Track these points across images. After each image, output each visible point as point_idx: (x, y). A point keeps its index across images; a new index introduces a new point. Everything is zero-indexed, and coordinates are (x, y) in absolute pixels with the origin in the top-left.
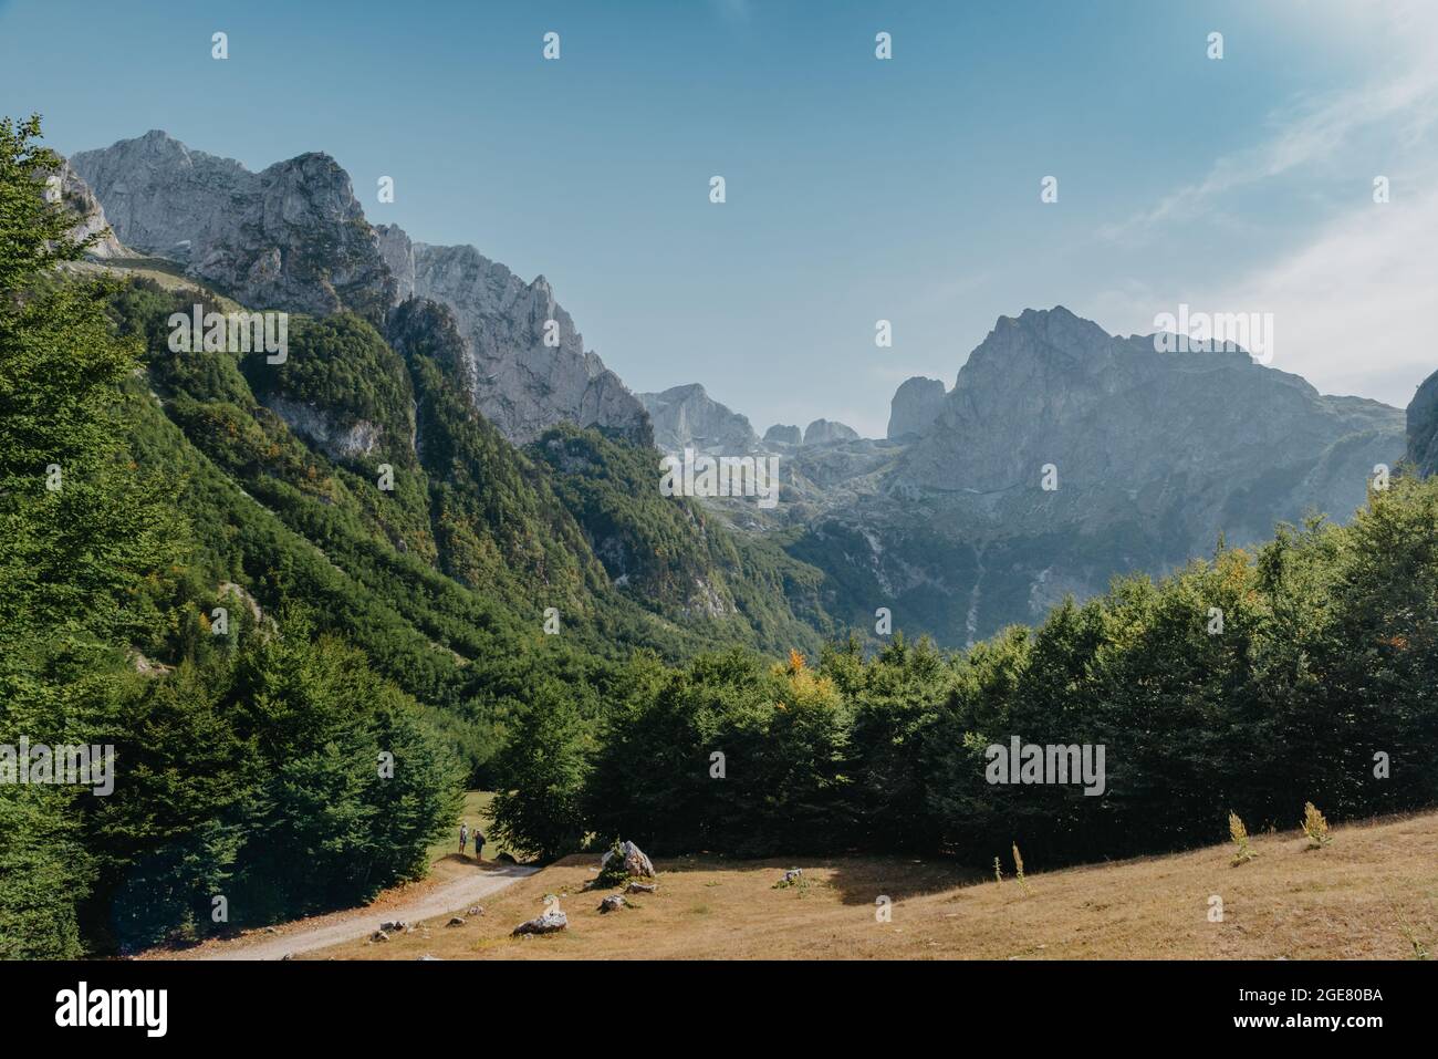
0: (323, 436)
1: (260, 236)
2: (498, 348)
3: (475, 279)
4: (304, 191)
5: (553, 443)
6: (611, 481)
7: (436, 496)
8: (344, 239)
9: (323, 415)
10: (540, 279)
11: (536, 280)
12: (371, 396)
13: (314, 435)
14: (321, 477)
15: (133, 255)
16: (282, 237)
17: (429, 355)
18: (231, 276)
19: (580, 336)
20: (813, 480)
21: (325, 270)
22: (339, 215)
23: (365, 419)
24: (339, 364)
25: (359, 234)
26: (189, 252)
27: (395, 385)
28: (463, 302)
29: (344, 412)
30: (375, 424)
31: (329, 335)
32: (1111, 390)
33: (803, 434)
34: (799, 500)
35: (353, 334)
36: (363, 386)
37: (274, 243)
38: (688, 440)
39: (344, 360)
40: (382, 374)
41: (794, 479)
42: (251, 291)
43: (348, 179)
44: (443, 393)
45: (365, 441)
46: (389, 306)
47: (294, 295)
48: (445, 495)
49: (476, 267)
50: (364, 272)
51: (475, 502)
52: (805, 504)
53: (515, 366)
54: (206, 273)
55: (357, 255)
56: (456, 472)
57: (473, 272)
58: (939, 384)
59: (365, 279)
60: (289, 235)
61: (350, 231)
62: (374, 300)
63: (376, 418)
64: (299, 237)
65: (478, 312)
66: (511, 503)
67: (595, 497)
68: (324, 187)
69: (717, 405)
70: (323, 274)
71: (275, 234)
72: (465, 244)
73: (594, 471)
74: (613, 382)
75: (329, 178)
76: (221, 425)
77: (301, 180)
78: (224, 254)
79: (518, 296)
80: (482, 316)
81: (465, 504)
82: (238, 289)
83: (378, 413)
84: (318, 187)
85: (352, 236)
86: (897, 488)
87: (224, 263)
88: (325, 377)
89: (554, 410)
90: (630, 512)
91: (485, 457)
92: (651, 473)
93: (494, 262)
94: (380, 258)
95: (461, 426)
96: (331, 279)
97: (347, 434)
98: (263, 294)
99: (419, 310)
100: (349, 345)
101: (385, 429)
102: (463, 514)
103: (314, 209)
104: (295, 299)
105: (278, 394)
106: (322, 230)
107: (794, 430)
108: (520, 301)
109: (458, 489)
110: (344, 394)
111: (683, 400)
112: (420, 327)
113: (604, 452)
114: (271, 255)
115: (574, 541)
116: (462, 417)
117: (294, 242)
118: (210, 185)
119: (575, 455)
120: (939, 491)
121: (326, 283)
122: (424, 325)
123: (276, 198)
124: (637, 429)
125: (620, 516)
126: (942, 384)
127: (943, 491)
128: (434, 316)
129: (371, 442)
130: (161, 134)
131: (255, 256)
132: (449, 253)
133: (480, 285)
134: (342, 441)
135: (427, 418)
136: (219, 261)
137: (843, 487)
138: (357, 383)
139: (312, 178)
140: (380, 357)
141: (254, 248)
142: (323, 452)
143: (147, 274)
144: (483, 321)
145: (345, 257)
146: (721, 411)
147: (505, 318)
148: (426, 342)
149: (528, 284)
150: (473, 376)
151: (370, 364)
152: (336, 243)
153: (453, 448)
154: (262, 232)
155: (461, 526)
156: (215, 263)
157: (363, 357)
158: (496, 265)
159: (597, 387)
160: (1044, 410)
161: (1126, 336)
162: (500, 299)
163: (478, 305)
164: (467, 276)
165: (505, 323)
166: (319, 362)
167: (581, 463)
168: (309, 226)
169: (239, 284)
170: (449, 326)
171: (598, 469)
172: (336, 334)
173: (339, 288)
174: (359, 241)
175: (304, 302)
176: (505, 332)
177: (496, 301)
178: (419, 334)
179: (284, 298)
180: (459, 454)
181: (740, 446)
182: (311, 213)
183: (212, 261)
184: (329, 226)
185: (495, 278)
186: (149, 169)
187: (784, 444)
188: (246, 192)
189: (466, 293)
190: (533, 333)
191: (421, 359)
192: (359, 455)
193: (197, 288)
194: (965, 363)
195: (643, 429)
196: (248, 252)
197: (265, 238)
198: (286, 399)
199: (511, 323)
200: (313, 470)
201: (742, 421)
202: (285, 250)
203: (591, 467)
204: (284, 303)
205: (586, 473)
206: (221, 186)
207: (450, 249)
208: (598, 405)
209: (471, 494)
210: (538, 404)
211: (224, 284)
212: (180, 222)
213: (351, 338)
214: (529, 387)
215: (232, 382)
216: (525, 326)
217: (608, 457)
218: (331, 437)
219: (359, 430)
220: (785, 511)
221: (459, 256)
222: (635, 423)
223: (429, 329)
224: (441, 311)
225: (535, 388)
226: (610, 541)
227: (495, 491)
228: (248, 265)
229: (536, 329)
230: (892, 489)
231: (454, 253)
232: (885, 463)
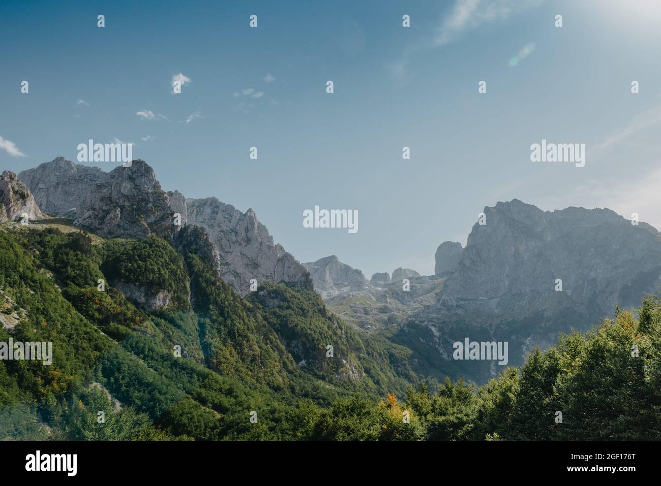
0: (143, 300)
1: (109, 203)
2: (230, 247)
3: (217, 214)
4: (131, 178)
5: (261, 293)
6: (293, 310)
7: (202, 326)
8: (151, 200)
9: (143, 289)
10: (250, 210)
11: (248, 211)
12: (167, 277)
13: (138, 300)
14: (142, 321)
15: (48, 217)
16: (121, 202)
17: (195, 253)
18: (96, 223)
19: (272, 236)
20: (399, 300)
21: (142, 216)
22: (148, 188)
23: (164, 289)
24: (150, 262)
25: (159, 196)
26: (75, 213)
27: (179, 270)
28: (212, 225)
29: (153, 287)
30: (169, 291)
31: (145, 248)
32: (549, 239)
33: (391, 277)
34: (392, 311)
35: (157, 246)
36: (163, 272)
37: (117, 205)
38: (332, 285)
39: (153, 260)
40: (172, 265)
41: (389, 300)
42: (106, 229)
43: (152, 171)
44: (203, 272)
45: (164, 300)
46: (174, 231)
47: (128, 229)
48: (207, 325)
49: (217, 207)
50: (162, 215)
51: (222, 327)
52: (396, 313)
53: (240, 255)
54: (84, 223)
55: (158, 207)
56: (212, 312)
57: (216, 210)
58: (458, 245)
59: (163, 218)
60: (124, 201)
61: (154, 196)
62: (167, 229)
63: (170, 288)
64: (129, 201)
65: (219, 229)
66: (241, 327)
67: (285, 319)
68: (141, 176)
69: (344, 265)
70: (142, 218)
71: (118, 201)
72: (212, 197)
73: (283, 305)
74: (290, 259)
75: (143, 171)
76: (91, 299)
77: (130, 173)
78: (92, 213)
79: (239, 219)
80: (222, 231)
81: (217, 329)
82: (98, 229)
83: (171, 285)
84: (138, 176)
85: (156, 198)
86: (444, 300)
87: (92, 217)
88: (143, 269)
89: (261, 276)
90: (303, 325)
91: (226, 303)
92: (313, 304)
93: (227, 204)
94: (169, 207)
95: (213, 288)
96: (146, 220)
97: (155, 298)
98: (112, 231)
99: (190, 231)
100: (155, 252)
101: (174, 293)
102: (216, 334)
103: (136, 187)
104: (128, 231)
105: (119, 280)
106: (141, 197)
107: (386, 275)
108: (241, 222)
109: (213, 321)
110: (153, 277)
111: (327, 264)
112: (191, 239)
113: (288, 295)
114: (115, 211)
115: (275, 344)
116: (214, 284)
117: (127, 204)
118: (85, 180)
119: (273, 298)
120: (465, 300)
121: (144, 223)
122: (192, 239)
123: (117, 183)
124: (304, 282)
125: (299, 328)
126: (460, 244)
127: (469, 300)
128: (198, 234)
129: (167, 301)
130: (62, 158)
131: (107, 212)
132: (204, 202)
133: (220, 216)
134: (153, 301)
135: (195, 285)
136: (90, 217)
137: (415, 302)
138: (159, 271)
139: (135, 172)
140: (171, 256)
141: (107, 208)
142: (143, 308)
143: (54, 226)
144: (222, 234)
145: (152, 209)
146: (347, 268)
147: (233, 231)
148: (194, 247)
149: (244, 213)
150: (218, 262)
151: (166, 260)
152: (147, 202)
153: (209, 300)
154: (111, 200)
155: (216, 341)
156: (88, 217)
157: (162, 257)
158: (227, 205)
159: (282, 262)
160: (515, 252)
161: (552, 211)
162: (230, 222)
163: (219, 226)
164: (213, 212)
165: (233, 233)
166: (140, 262)
167: (276, 302)
168: (134, 195)
169: (100, 226)
170: (205, 238)
171: (286, 304)
172: (148, 247)
173: (149, 224)
174: (159, 200)
175: (132, 233)
176: (234, 238)
177: (228, 223)
178: (190, 243)
179: (122, 232)
180: (213, 303)
181: (359, 286)
182: (136, 189)
183: (87, 217)
184: (144, 194)
185: (227, 212)
186: (56, 175)
187: (382, 283)
188: (103, 182)
189: (213, 220)
190: (248, 237)
191: (191, 256)
192: (161, 308)
193: (79, 231)
194: (470, 232)
195: (307, 281)
196: (104, 211)
197: (112, 203)
198: (124, 282)
199: (236, 233)
200: (138, 318)
201: (358, 273)
202: (122, 208)
203: (282, 303)
204: (122, 234)
205: (280, 307)
206: (91, 180)
207: (205, 200)
208: (283, 270)
209: (220, 324)
210: (252, 273)
211: (92, 227)
212: (71, 199)
213: (156, 248)
214: (248, 265)
215: (97, 276)
216: (243, 234)
217: (290, 297)
218: (147, 300)
219: (161, 295)
220: (386, 318)
221: (209, 203)
222: (303, 279)
223: (195, 240)
224: (201, 231)
225: (250, 265)
226: (294, 342)
227: (232, 320)
228: (104, 217)
229: (249, 235)
230: (441, 301)
231: (207, 201)
232: (435, 288)
